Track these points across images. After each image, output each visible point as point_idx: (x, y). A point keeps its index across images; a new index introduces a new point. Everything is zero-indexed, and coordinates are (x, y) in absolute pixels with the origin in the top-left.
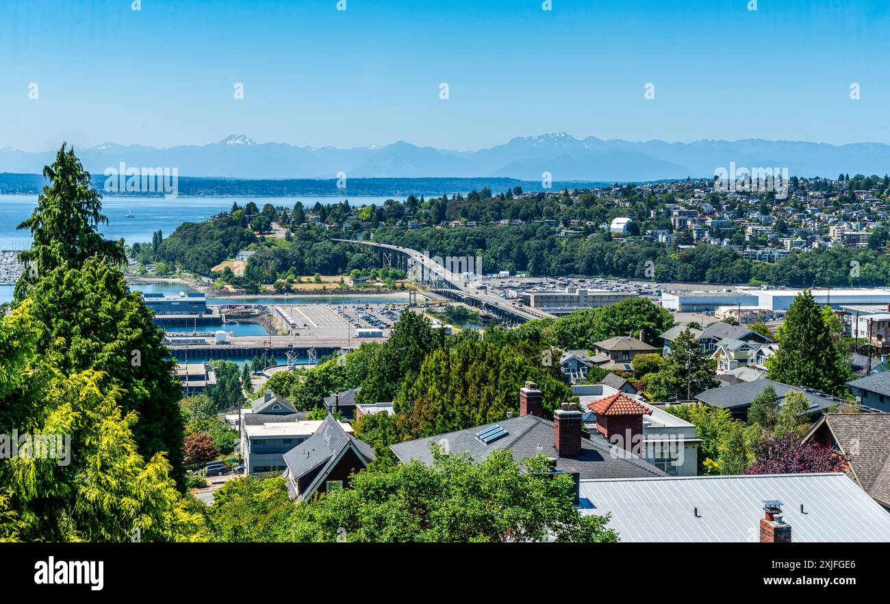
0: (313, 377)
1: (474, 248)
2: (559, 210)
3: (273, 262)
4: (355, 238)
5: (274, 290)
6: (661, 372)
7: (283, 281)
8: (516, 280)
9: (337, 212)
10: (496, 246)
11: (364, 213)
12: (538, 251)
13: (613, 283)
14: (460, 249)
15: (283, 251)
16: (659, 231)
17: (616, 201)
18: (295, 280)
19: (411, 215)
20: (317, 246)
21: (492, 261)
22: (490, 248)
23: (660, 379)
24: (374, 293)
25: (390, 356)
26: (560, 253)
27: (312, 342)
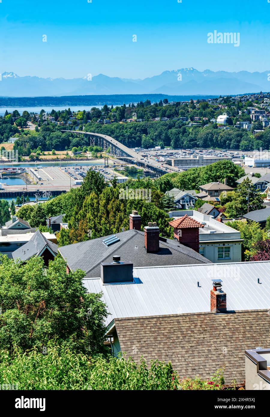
0: (40, 208)
1: (141, 134)
2: (188, 112)
3: (29, 143)
4: (75, 129)
5: (29, 159)
6: (233, 202)
7: (34, 154)
8: (165, 151)
9: (64, 115)
10: (153, 132)
11: (79, 115)
12: (177, 135)
13: (218, 151)
14: (133, 135)
15: (34, 137)
16: (244, 122)
17: (220, 106)
18: (41, 154)
19: (105, 116)
20: (53, 134)
21: (151, 141)
22: (150, 134)
23: (233, 206)
24: (85, 160)
25: (81, 196)
26: (188, 136)
27: (49, 188)
